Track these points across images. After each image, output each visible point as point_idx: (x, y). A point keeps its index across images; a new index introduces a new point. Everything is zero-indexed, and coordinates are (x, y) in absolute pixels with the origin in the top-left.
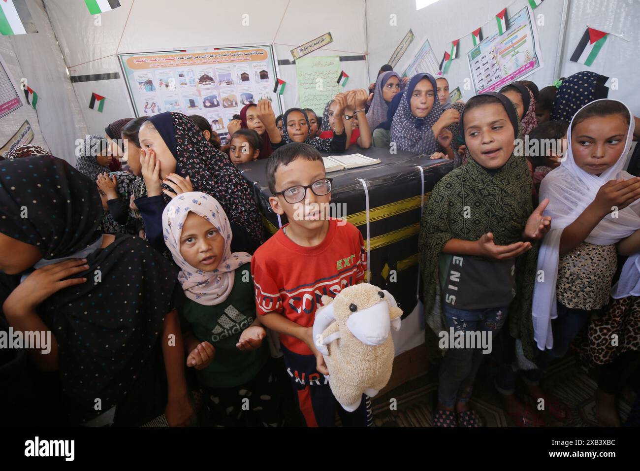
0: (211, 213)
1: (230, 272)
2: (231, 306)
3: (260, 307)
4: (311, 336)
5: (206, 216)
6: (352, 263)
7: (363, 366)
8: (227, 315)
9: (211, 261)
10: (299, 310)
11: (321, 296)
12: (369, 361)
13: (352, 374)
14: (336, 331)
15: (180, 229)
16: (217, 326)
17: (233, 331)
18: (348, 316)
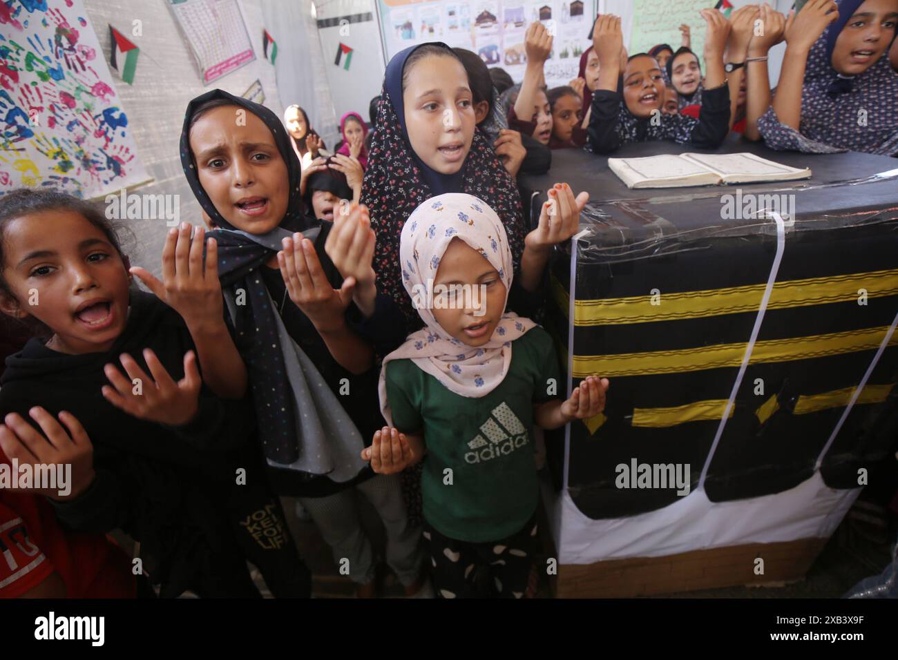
2: (504, 403)
5: (482, 250)
8: (495, 420)
16: (479, 436)
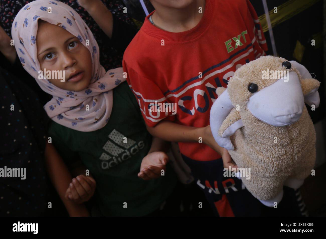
0: (65, 20)
1: (107, 92)
2: (114, 130)
3: (147, 118)
4: (211, 135)
5: (60, 24)
6: (246, 41)
7: (277, 152)
8: (112, 141)
9: (78, 77)
10: (193, 112)
11: (215, 90)
12: (283, 146)
13: (265, 164)
14: (237, 120)
15: (34, 43)
16: (103, 154)
17: (123, 157)
18: (248, 98)
